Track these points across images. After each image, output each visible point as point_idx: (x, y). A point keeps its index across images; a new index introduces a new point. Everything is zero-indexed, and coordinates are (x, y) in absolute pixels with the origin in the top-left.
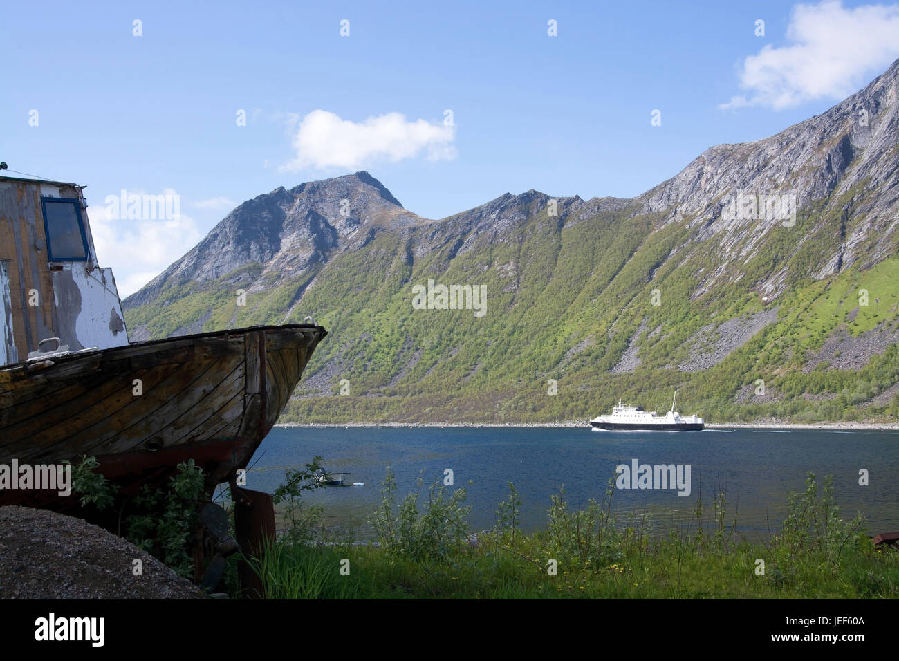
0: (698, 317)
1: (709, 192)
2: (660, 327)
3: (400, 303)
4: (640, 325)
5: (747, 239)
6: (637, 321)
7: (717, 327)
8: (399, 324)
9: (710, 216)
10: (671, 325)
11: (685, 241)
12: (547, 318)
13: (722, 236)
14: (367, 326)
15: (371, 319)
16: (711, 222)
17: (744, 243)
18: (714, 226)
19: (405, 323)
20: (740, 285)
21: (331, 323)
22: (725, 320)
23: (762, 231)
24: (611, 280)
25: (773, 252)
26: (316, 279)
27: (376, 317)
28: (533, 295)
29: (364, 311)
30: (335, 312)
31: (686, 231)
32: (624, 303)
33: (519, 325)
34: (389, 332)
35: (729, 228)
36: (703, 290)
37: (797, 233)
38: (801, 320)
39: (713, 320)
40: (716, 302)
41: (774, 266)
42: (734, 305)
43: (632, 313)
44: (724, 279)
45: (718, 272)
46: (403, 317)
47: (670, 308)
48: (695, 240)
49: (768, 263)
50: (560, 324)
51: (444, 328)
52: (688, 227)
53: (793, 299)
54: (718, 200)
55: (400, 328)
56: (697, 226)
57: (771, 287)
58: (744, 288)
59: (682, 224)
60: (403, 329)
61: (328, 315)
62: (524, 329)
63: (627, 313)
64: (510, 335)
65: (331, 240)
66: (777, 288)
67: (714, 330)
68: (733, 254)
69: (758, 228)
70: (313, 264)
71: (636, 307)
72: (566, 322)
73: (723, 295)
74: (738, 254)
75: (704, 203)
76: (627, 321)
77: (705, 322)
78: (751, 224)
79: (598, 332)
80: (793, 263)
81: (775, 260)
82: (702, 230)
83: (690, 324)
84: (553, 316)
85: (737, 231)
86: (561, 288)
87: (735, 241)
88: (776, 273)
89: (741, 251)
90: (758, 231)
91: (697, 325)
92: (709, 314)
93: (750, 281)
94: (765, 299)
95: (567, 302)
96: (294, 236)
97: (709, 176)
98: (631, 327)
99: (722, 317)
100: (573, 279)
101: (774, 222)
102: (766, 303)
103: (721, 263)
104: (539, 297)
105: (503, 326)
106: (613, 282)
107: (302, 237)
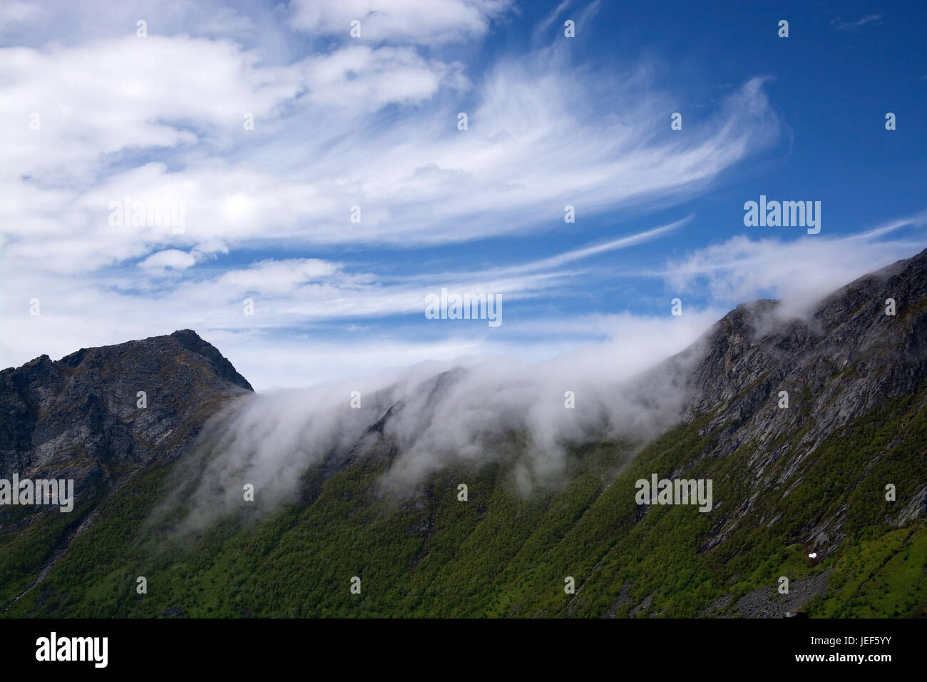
0: (708, 583)
1: (736, 377)
2: (649, 599)
3: (237, 554)
4: (617, 594)
5: (788, 456)
6: (614, 588)
7: (736, 600)
8: (232, 589)
9: (736, 416)
10: (666, 595)
11: (696, 456)
12: (474, 579)
13: (751, 451)
14: (178, 593)
15: (187, 582)
16: (736, 425)
17: (783, 463)
18: (740, 434)
19: (243, 588)
20: (775, 532)
21: (116, 589)
22: (749, 589)
23: (812, 444)
24: (579, 517)
25: (828, 479)
26: (96, 513)
27: (195, 579)
28: (454, 541)
29: (175, 567)
30: (124, 571)
31: (698, 439)
32: (595, 557)
33: (429, 591)
34: (214, 606)
35: (763, 438)
36: (719, 536)
37: (865, 449)
38: (863, 594)
39: (732, 589)
40: (738, 559)
41: (827, 502)
42: (764, 565)
43: (607, 573)
44: (751, 521)
45: (744, 509)
46: (241, 577)
47: (666, 568)
48: (711, 455)
49: (818, 497)
50: (492, 590)
51: (306, 597)
52: (701, 433)
53: (854, 557)
54: (749, 389)
55: (234, 595)
56: (716, 431)
57: (822, 538)
58: (780, 538)
59: (694, 429)
60: (238, 598)
61: (112, 576)
62: (436, 599)
63: (599, 574)
64: (412, 608)
65: (126, 447)
66: (832, 539)
67: (731, 605)
68: (767, 479)
69: (806, 438)
70: (93, 488)
71: (615, 562)
72: (503, 587)
73: (748, 548)
74: (773, 482)
75: (728, 394)
76: (598, 586)
77: (720, 591)
78: (795, 433)
79: (551, 604)
80: (856, 499)
81: (833, 493)
82: (722, 438)
83: (695, 595)
84: (483, 576)
85: (774, 443)
86: (497, 529)
87: (771, 458)
88: (832, 512)
89: (777, 477)
90: (805, 445)
91: (705, 597)
92: (728, 578)
93: (790, 526)
94: (813, 555)
95: (507, 553)
96: (61, 438)
97: (737, 351)
98: (604, 598)
99: (745, 584)
100: (518, 516)
101: (829, 430)
102: (814, 561)
103: (749, 494)
104: (463, 545)
105: (402, 594)
106: (581, 521)
107: (76, 441)
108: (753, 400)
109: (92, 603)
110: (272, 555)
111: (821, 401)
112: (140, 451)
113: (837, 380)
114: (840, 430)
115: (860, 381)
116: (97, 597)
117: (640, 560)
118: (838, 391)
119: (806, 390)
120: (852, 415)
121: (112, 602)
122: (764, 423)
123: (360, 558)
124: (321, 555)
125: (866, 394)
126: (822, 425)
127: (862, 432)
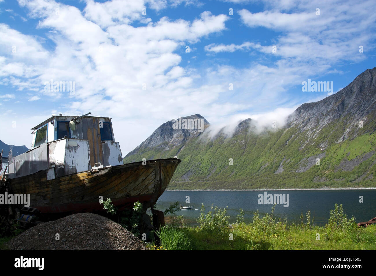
0: (301, 156)
1: (303, 117)
2: (290, 159)
3: (210, 153)
4: (283, 159)
5: (315, 131)
6: (282, 157)
7: (307, 159)
8: (209, 159)
9: (304, 125)
10: (293, 158)
11: (296, 133)
12: (255, 157)
13: (308, 131)
14: (200, 160)
15: (201, 158)
16: (304, 126)
17: (314, 133)
18: (305, 128)
19: (211, 159)
20: (314, 146)
21: (189, 159)
22: (310, 156)
23: (320, 129)
24: (274, 145)
25: (324, 135)
26: (184, 146)
27: (202, 157)
28: (250, 150)
29: (199, 156)
30: (190, 156)
31: (296, 129)
32: (278, 152)
33: (246, 159)
34: (206, 162)
35: (310, 128)
36: (302, 147)
37: (330, 129)
38: (333, 156)
39: (306, 157)
40: (307, 151)
41: (324, 140)
42: (312, 152)
43: (281, 155)
44: (309, 144)
45: (307, 142)
46: (211, 157)
47: (292, 153)
48: (300, 132)
49: (322, 139)
50: (259, 159)
51: (223, 161)
52: (297, 128)
53: (330, 149)
54: (306, 120)
55: (210, 160)
56: (300, 128)
57: (323, 146)
58: (315, 147)
59: (295, 127)
60: (210, 161)
61: (188, 157)
62: (248, 161)
63: (279, 155)
64: (243, 162)
65: (189, 135)
66: (325, 146)
67: (306, 160)
68: (311, 136)
69: (318, 128)
70: (183, 142)
71: (282, 153)
72: (260, 158)
73: (309, 149)
74: (313, 136)
75: (302, 121)
76: (279, 157)
77: (304, 157)
78: (316, 127)
79: (270, 161)
80: (330, 138)
81: (324, 138)
82: (301, 129)
83: (299, 158)
84: (256, 156)
85: (312, 129)
86: (259, 147)
87: (312, 132)
88: (325, 141)
89: (313, 135)
90: (318, 129)
91: (301, 158)
92: (305, 155)
93: (317, 144)
94: (322, 150)
95: (261, 152)
96: (178, 133)
97: (303, 113)
98: (281, 159)
99: (309, 156)
100: (262, 145)
101: (323, 126)
102: (322, 151)
103: (308, 139)
104: (252, 151)
105: (241, 160)
106: (275, 145)
107: (180, 134)
108: (307, 121)
109: (185, 162)
110: (216, 153)
111: (321, 121)
112: (191, 135)
113: (324, 117)
114: (325, 126)
115: (329, 117)
116: (186, 161)
117: (287, 152)
118: (324, 119)
119: (318, 119)
120: (327, 123)
121: (188, 161)
122: (310, 126)
123: (233, 153)
124: (225, 153)
125: (330, 119)
126: (321, 125)
127: (329, 126)
